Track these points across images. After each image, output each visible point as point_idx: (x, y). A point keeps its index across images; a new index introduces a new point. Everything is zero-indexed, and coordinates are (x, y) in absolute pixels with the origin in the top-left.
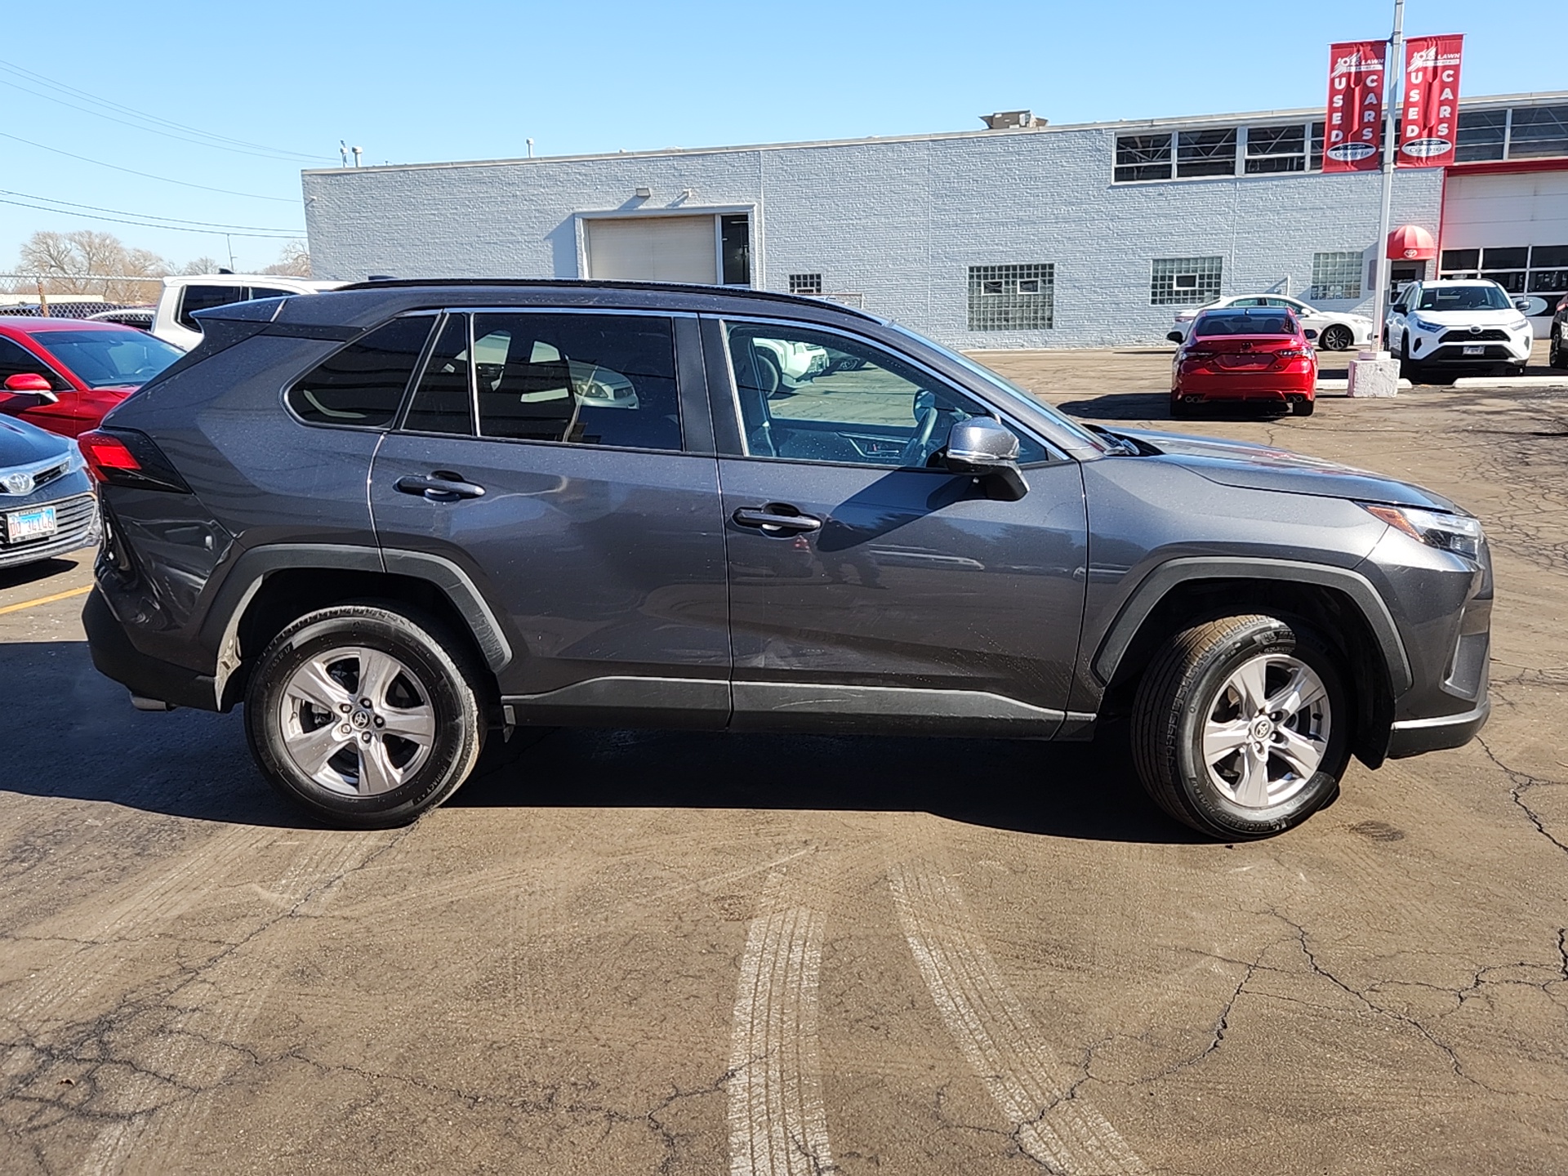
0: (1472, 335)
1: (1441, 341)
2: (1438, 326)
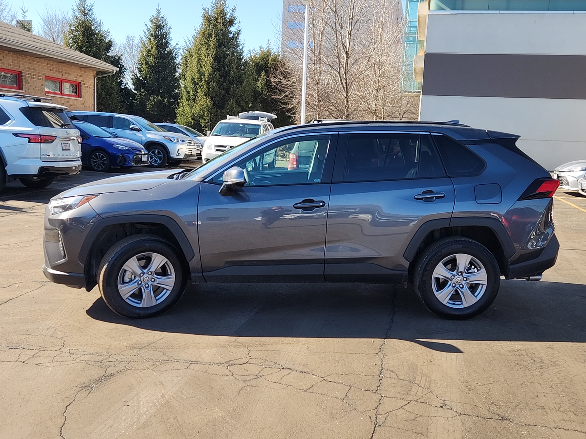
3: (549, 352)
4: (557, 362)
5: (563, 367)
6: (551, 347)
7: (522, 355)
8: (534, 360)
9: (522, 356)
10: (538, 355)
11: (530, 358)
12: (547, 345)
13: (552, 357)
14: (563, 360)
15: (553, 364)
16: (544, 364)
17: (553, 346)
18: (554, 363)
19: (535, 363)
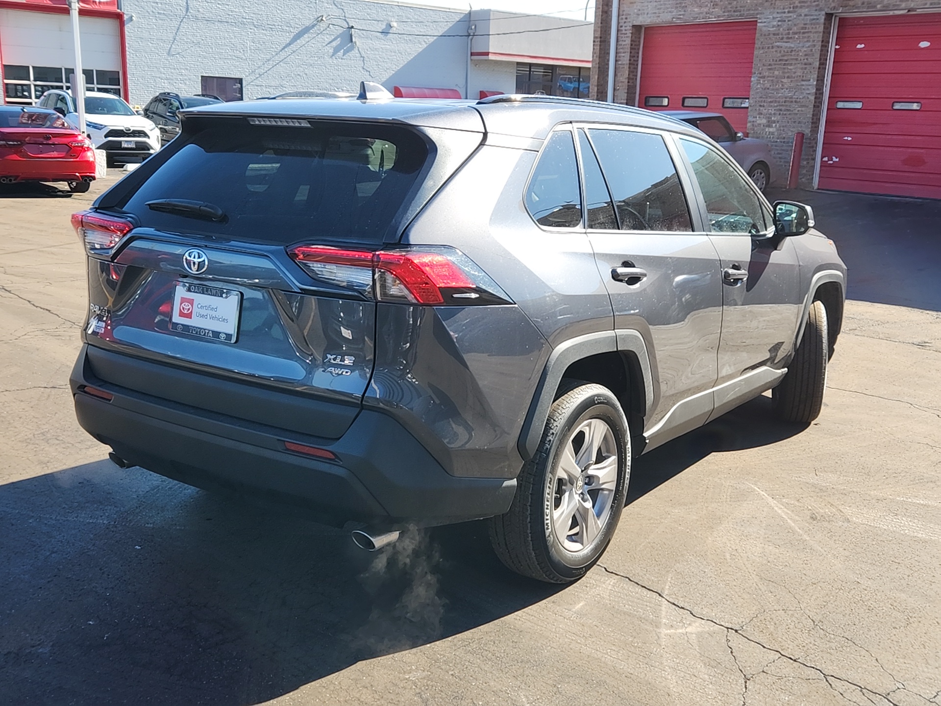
0: (127, 133)
1: (106, 136)
2: (102, 125)
3: (44, 455)
4: (25, 444)
5: (13, 441)
6: (44, 466)
7: (80, 443)
8: (58, 440)
9: (79, 441)
10: (57, 447)
11: (66, 442)
12: (52, 466)
13: (35, 449)
14: (17, 450)
15: (28, 441)
16: (41, 438)
17: (43, 468)
18: (29, 443)
19: (54, 437)
